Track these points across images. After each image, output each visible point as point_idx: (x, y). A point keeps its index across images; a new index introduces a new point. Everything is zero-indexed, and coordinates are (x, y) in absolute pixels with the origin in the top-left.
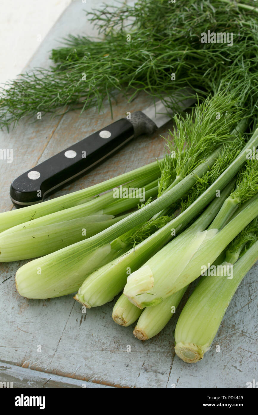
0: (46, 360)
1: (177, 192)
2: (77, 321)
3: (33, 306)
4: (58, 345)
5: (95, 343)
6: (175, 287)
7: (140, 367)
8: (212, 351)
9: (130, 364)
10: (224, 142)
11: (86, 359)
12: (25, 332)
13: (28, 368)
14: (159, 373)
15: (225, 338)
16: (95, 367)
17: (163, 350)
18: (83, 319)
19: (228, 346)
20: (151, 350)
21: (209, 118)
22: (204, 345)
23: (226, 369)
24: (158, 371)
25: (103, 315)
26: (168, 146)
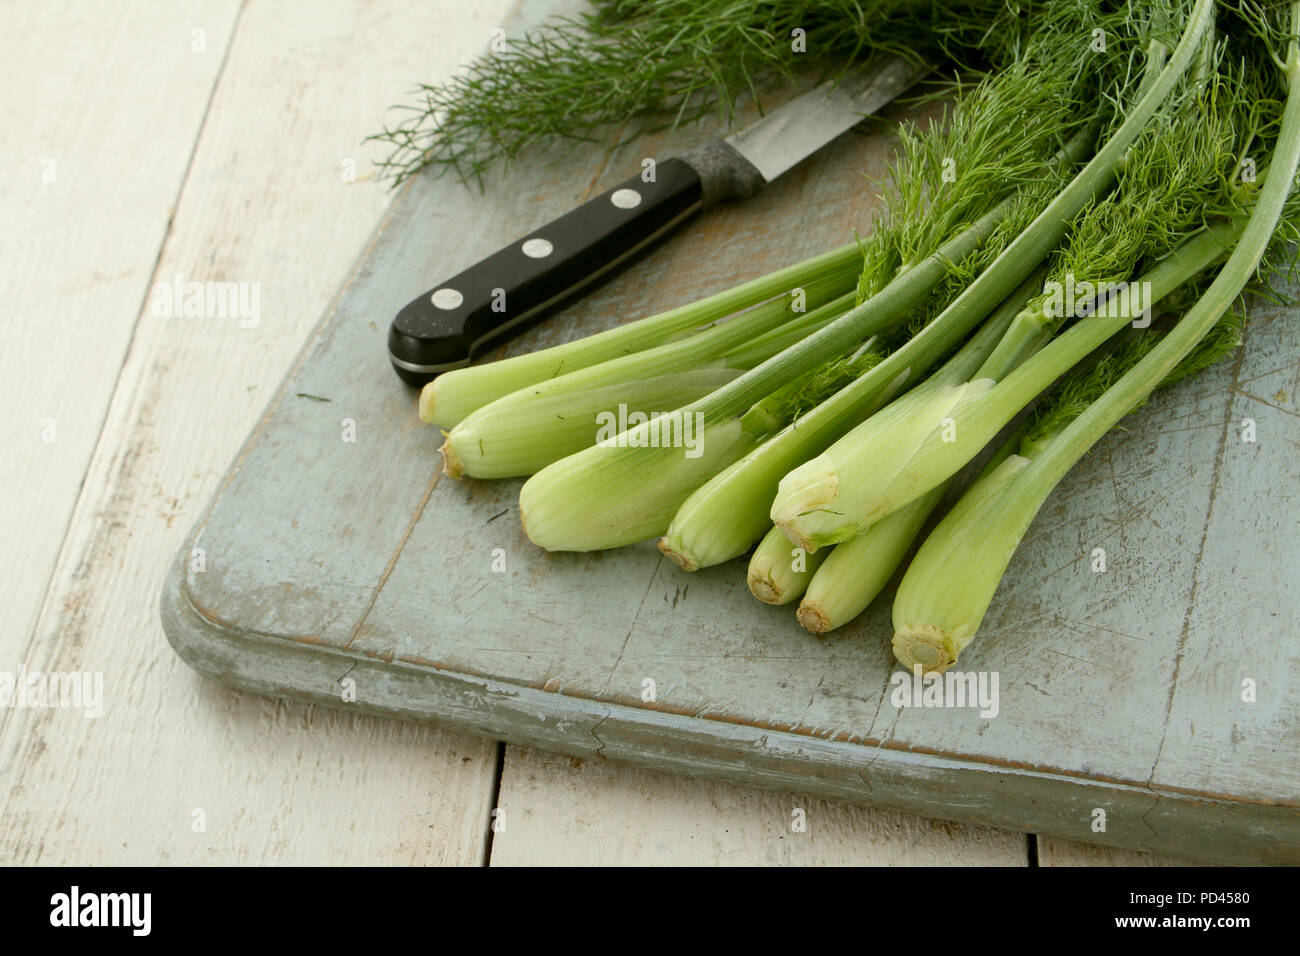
0: (597, 675)
1: (898, 295)
2: (666, 599)
3: (561, 569)
4: (624, 647)
5: (708, 643)
6: (888, 500)
7: (813, 687)
8: (982, 656)
9: (790, 682)
10: (1020, 182)
11: (688, 673)
12: (548, 622)
13: (556, 691)
14: (857, 698)
15: (1014, 630)
16: (710, 688)
17: (866, 656)
18: (681, 597)
19: (1021, 646)
20: (838, 654)
21: (986, 127)
22: (956, 628)
23: (1012, 690)
24: (855, 695)
25: (727, 587)
26: (883, 198)
